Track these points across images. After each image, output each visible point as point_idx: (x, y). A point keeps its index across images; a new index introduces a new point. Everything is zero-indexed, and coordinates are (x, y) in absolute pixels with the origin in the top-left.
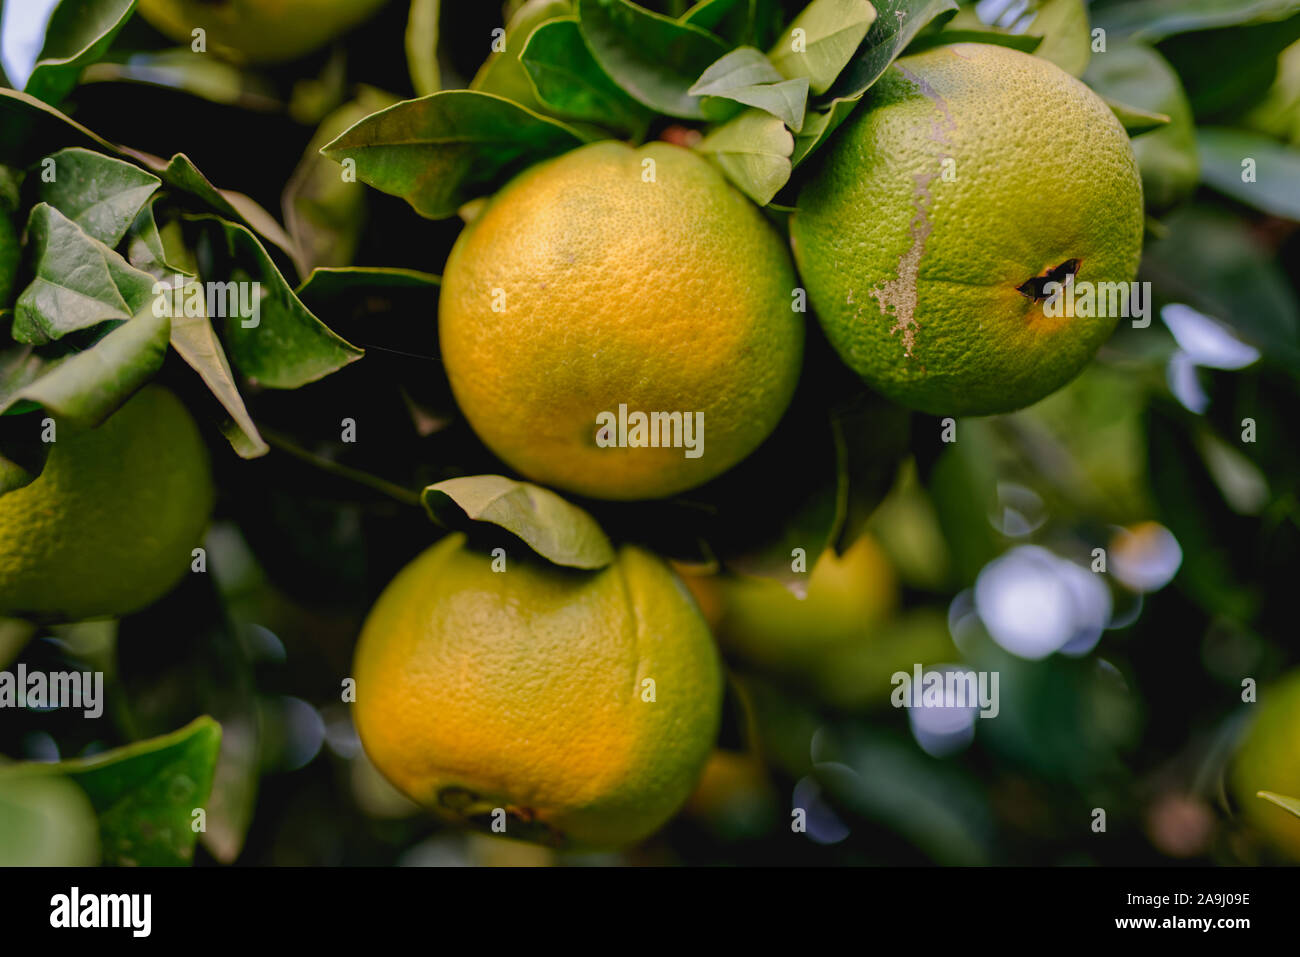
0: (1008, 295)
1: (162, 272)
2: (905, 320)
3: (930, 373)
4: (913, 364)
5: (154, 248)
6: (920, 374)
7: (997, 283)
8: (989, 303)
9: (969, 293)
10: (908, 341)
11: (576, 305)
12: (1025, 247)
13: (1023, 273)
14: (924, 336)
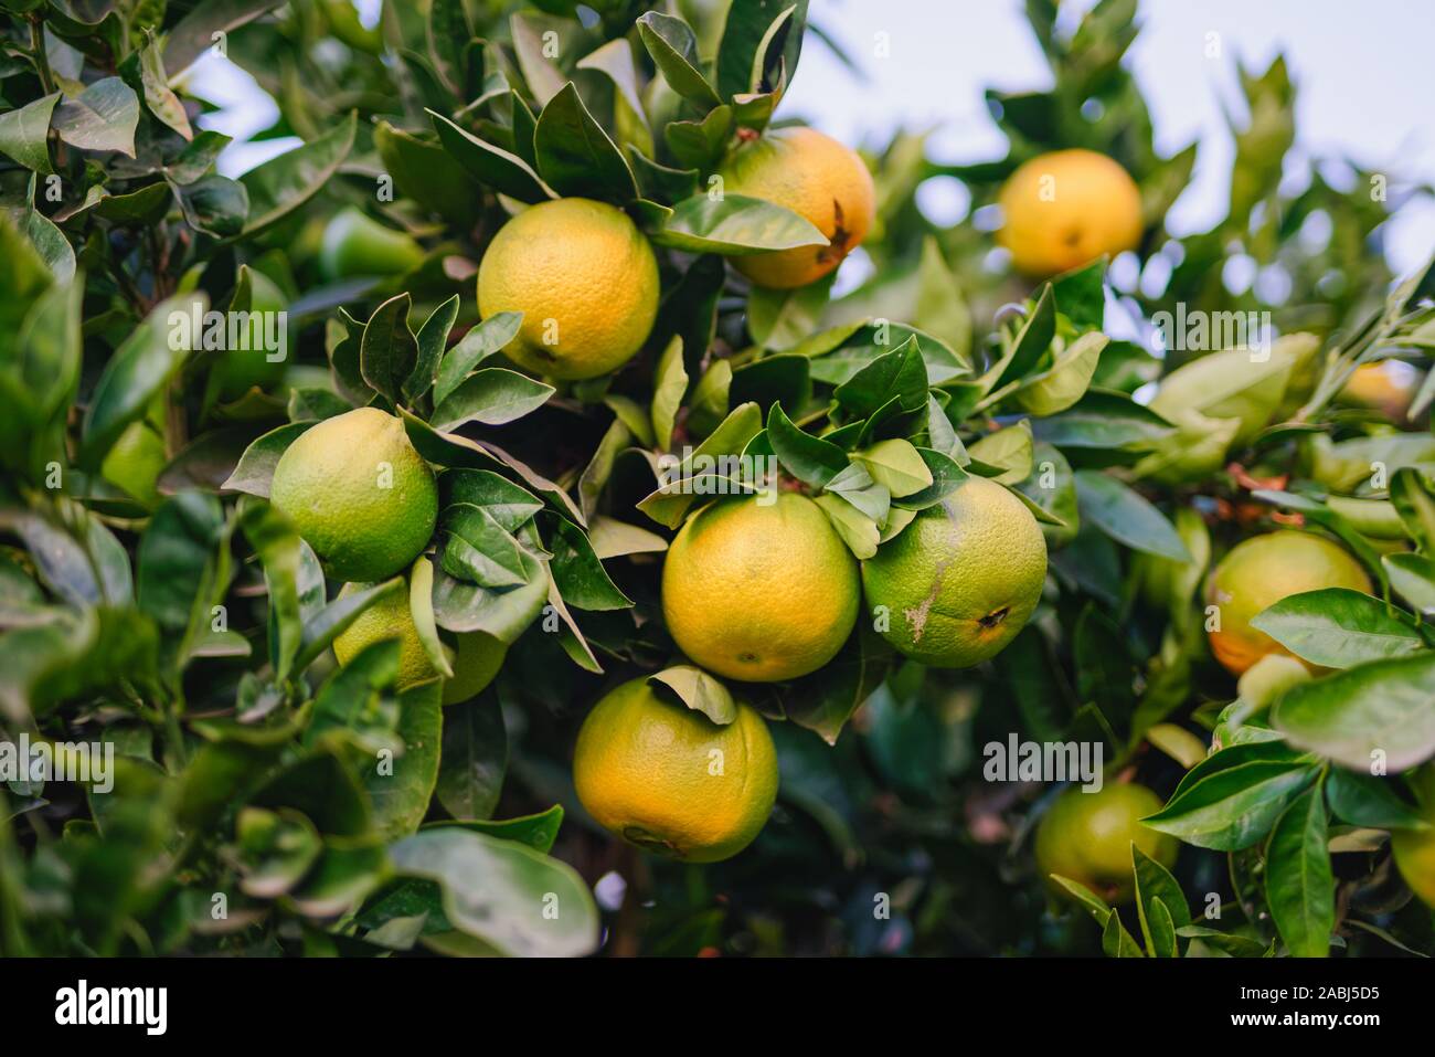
0: (973, 624)
1: (535, 549)
2: (918, 627)
3: (925, 652)
4: (916, 646)
5: (533, 536)
6: (920, 650)
7: (968, 618)
8: (962, 626)
9: (954, 622)
10: (917, 636)
11: (753, 599)
12: (986, 603)
13: (981, 614)
14: (925, 636)
